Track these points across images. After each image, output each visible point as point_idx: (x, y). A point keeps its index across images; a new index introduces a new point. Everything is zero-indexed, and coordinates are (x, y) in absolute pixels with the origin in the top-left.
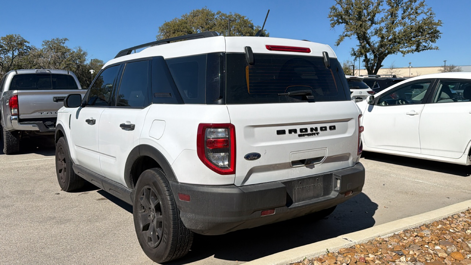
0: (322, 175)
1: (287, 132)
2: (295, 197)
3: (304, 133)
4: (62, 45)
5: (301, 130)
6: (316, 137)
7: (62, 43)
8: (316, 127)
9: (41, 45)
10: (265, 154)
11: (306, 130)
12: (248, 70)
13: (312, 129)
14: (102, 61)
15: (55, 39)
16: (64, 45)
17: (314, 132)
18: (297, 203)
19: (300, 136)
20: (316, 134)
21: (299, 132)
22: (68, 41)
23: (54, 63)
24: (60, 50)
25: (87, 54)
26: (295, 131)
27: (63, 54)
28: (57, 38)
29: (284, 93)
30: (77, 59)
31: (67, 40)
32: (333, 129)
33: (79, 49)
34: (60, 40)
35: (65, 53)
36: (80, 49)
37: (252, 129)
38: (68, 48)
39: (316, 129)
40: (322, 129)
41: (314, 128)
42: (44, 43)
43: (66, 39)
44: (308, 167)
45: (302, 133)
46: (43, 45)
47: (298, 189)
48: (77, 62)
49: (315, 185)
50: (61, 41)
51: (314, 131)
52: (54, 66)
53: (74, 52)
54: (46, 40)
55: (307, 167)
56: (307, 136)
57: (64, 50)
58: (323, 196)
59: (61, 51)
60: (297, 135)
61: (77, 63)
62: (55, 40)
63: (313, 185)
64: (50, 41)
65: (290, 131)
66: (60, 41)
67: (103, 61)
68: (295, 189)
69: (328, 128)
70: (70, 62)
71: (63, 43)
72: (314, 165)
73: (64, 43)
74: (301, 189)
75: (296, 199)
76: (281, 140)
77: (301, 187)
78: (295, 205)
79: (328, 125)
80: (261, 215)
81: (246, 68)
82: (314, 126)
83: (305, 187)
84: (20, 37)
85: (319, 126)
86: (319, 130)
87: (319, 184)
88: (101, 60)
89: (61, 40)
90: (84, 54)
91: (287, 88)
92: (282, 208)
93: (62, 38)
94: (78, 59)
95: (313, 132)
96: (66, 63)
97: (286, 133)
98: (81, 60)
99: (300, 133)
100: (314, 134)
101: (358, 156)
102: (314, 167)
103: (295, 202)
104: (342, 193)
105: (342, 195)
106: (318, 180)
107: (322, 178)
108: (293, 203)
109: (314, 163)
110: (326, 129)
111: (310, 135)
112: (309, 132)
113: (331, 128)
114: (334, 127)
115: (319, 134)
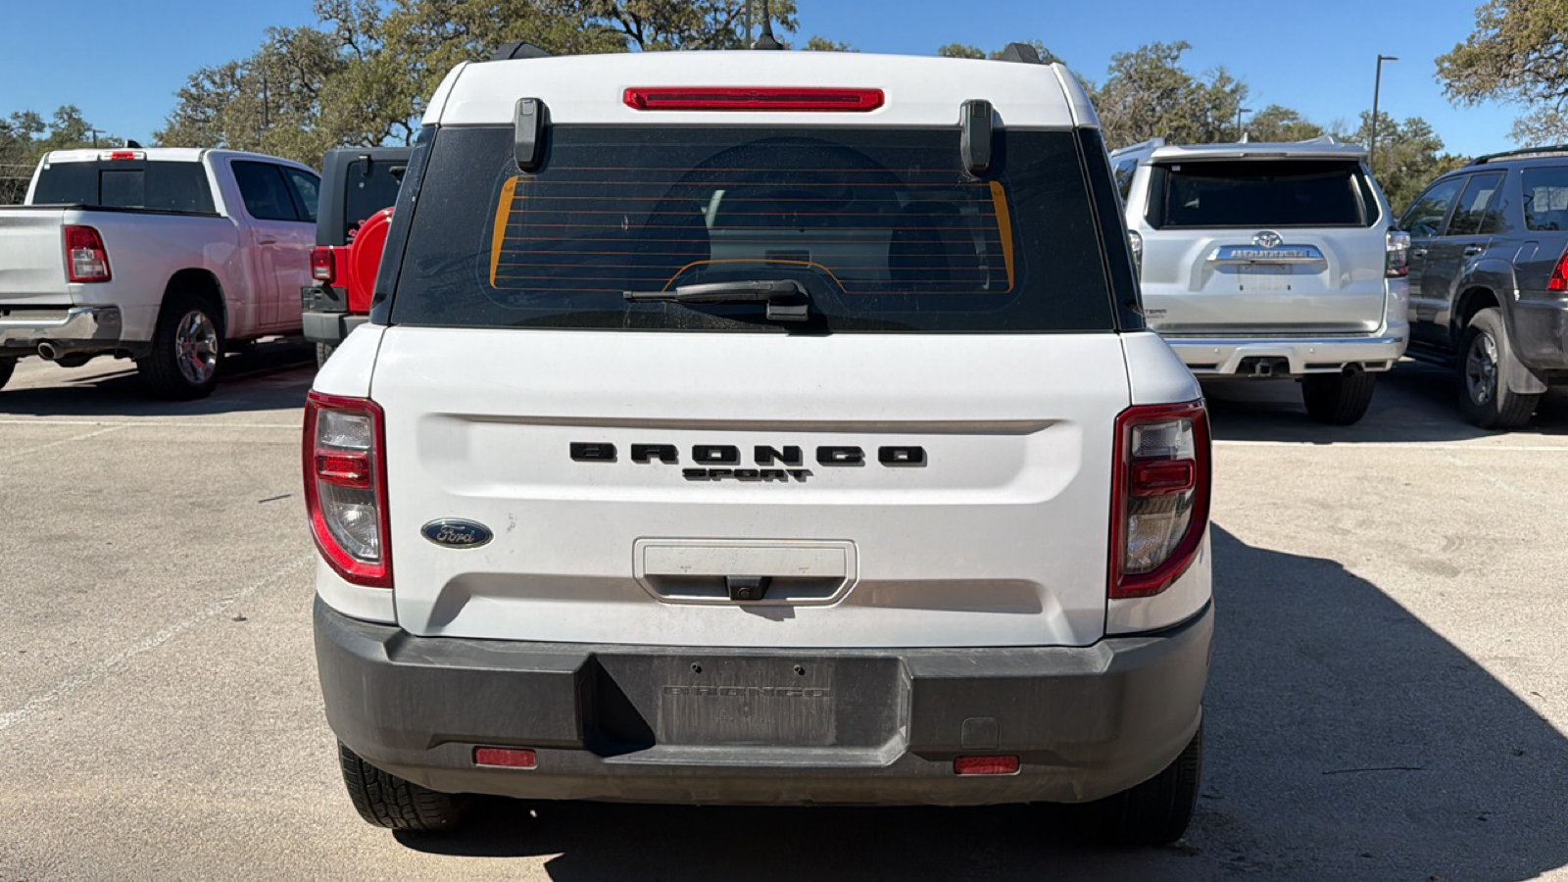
0: (833, 659)
1: (624, 453)
2: (667, 724)
3: (713, 463)
4: (1169, 64)
5: (701, 453)
6: (793, 487)
7: (1169, 60)
8: (792, 444)
9: (1107, 68)
10: (509, 529)
11: (730, 454)
12: (512, 193)
13: (763, 454)
14: (1293, 113)
15: (1149, 47)
16: (1176, 65)
17: (778, 465)
18: (671, 749)
19: (689, 474)
20: (791, 478)
21: (686, 460)
22: (1188, 50)
23: (1134, 127)
24: (1158, 80)
25: (1247, 92)
26: (668, 454)
27: (1169, 93)
28: (1156, 42)
29: (660, 290)
30: (1208, 110)
31: (1187, 46)
32: (900, 461)
33: (1218, 74)
34: (1163, 51)
35: (1172, 90)
36: (1221, 77)
37: (457, 427)
38: (1184, 74)
39: (792, 454)
40: (826, 456)
41: (781, 451)
42: (1114, 64)
43: (1182, 46)
44: (756, 609)
45: (707, 467)
46: (1111, 68)
47: (685, 692)
48: (1210, 120)
49: (786, 691)
50: (1168, 52)
51: (776, 460)
52: (1134, 135)
53: (1200, 86)
54: (1120, 54)
55: (745, 608)
56: (734, 481)
57: (1169, 82)
58: (833, 745)
59: (1159, 84)
60: (675, 470)
61: (1208, 124)
62: (1150, 50)
63: (769, 688)
64: (1134, 53)
65: (640, 453)
66: (1163, 53)
67: (1297, 111)
68: (667, 691)
69: (870, 456)
70: (1183, 121)
71: (1172, 59)
72: (791, 606)
73: (1175, 59)
74: (701, 697)
75: (673, 731)
76: (593, 481)
77: (704, 689)
78: (665, 754)
79: (871, 443)
80: (475, 761)
81: (506, 183)
82: (778, 441)
83: (726, 692)
84: (1041, 48)
85: (808, 442)
86: (809, 461)
87: (810, 693)
88: (1292, 109)
89: (1169, 48)
90: (1233, 92)
91: (684, 268)
92: (570, 752)
93: (1169, 44)
94: (1213, 108)
95: (773, 465)
96: (1172, 124)
97: (618, 455)
98: (1222, 112)
99: (695, 466)
100: (780, 474)
101: (1110, 600)
102: (792, 616)
103: (670, 742)
104: (931, 756)
105: (932, 763)
106: (802, 672)
107: (831, 670)
108: (653, 744)
109: (789, 599)
110: (854, 456)
111: (752, 475)
112: (747, 462)
113: (887, 456)
114: (916, 456)
115: (808, 478)
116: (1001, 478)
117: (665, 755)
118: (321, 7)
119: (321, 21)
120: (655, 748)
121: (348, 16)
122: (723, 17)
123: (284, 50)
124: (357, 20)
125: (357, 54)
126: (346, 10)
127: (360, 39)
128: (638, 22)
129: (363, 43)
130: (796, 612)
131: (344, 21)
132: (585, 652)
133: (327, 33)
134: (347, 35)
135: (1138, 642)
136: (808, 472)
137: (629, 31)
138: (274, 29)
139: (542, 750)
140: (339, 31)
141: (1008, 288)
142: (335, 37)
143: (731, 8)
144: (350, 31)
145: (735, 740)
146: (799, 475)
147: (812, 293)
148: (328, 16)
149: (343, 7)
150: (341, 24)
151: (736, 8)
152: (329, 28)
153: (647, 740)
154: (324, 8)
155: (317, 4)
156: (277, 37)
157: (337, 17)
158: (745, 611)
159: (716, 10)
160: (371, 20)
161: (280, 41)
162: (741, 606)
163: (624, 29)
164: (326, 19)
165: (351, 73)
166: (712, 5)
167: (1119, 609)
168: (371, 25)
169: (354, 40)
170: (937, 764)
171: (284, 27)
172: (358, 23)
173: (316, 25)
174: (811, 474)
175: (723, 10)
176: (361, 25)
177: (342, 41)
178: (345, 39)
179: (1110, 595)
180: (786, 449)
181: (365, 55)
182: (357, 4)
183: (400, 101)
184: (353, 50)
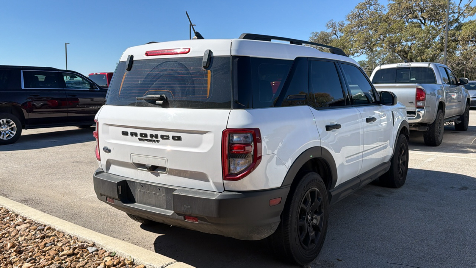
0: (165, 187)
2: (137, 198)
3: (143, 137)
5: (141, 135)
6: (157, 144)
8: (156, 134)
10: (113, 150)
11: (146, 135)
13: (152, 136)
17: (154, 139)
19: (140, 140)
20: (156, 142)
21: (139, 136)
26: (136, 134)
32: (176, 139)
37: (107, 126)
39: (156, 136)
40: (162, 137)
41: (154, 135)
47: (140, 191)
49: (157, 194)
51: (154, 138)
56: (147, 142)
58: (165, 209)
60: (137, 138)
63: (154, 193)
65: (132, 134)
68: (137, 190)
69: (171, 138)
72: (159, 173)
74: (143, 193)
75: (138, 200)
76: (125, 140)
77: (143, 191)
79: (171, 134)
80: (107, 201)
81: (125, 74)
82: (154, 133)
83: (147, 192)
85: (160, 133)
86: (159, 138)
87: (161, 195)
91: (147, 92)
92: (118, 201)
95: (153, 138)
97: (129, 134)
99: (140, 138)
100: (154, 141)
101: (224, 181)
102: (159, 176)
103: (138, 203)
104: (179, 214)
105: (179, 216)
106: (159, 190)
107: (165, 190)
108: (135, 202)
109: (158, 172)
110: (167, 138)
111: (150, 141)
112: (149, 138)
113: (174, 138)
114: (179, 138)
115: (159, 142)
116: (197, 146)
117: (137, 206)
118: (328, 25)
119: (327, 29)
120: (136, 203)
121: (335, 27)
122: (456, 15)
123: (316, 38)
124: (338, 27)
125: (337, 38)
126: (335, 25)
127: (338, 33)
128: (425, 19)
129: (339, 34)
130: (160, 175)
131: (334, 28)
132: (123, 179)
133: (329, 32)
134: (335, 32)
135: (229, 193)
136: (159, 141)
137: (422, 23)
138: (313, 33)
139: (116, 200)
140: (332, 31)
141: (207, 97)
142: (331, 33)
143: (460, 11)
144: (335, 31)
145: (148, 204)
146: (158, 141)
147: (167, 97)
148: (329, 27)
149: (334, 24)
150: (333, 29)
151: (462, 11)
152: (330, 31)
153: (133, 201)
154: (329, 25)
155: (327, 24)
156: (314, 35)
157: (332, 27)
158: (152, 174)
159: (454, 13)
160: (342, 27)
161: (315, 36)
162: (151, 172)
163: (420, 22)
164: (329, 28)
165: (333, 43)
166: (453, 11)
167: (226, 183)
168: (342, 29)
169: (336, 33)
170: (180, 217)
171: (316, 32)
172: (338, 28)
173: (326, 30)
174: (160, 141)
175: (457, 12)
176: (339, 29)
177: (333, 34)
178: (334, 33)
179: (224, 179)
180: (155, 135)
181: (339, 37)
182: (338, 23)
183: (346, 50)
184: (336, 36)
